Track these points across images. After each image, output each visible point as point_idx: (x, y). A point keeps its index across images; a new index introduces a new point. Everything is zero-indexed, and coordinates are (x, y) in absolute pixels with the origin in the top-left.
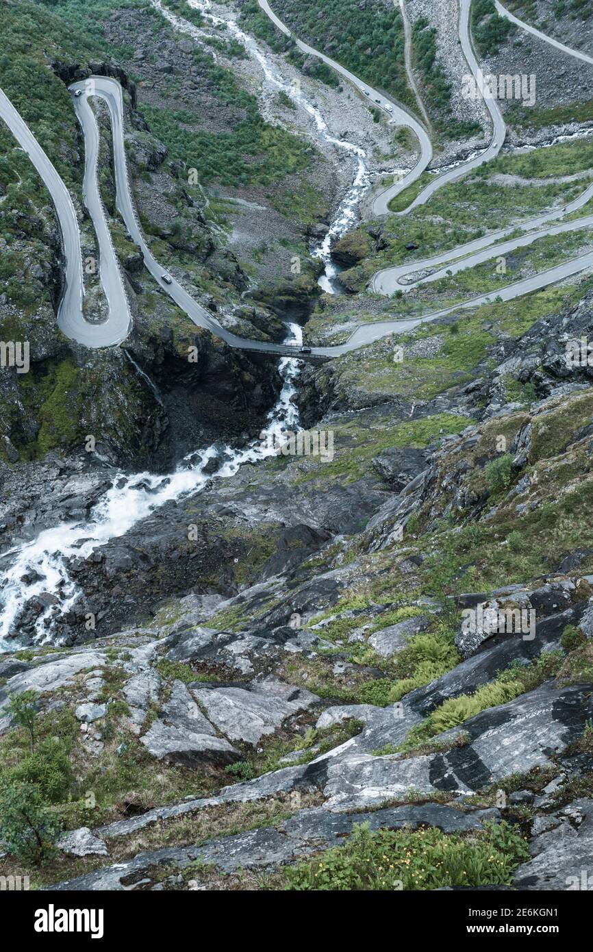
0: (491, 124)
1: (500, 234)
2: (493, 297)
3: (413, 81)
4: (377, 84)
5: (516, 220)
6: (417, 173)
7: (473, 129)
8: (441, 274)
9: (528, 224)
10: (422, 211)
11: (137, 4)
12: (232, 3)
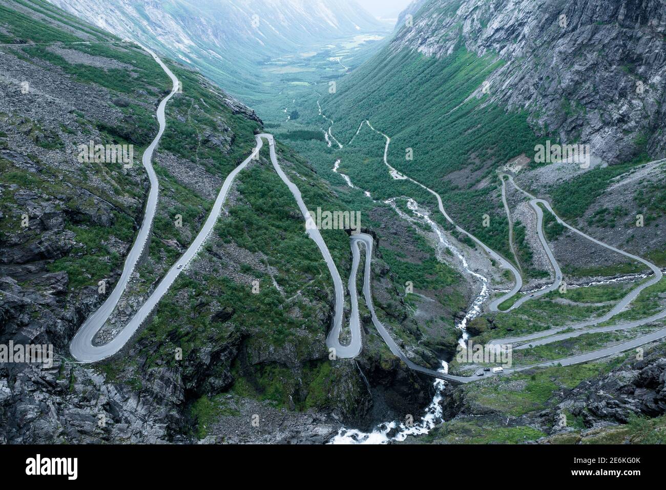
0: (554, 273)
1: (560, 329)
2: (556, 362)
3: (513, 248)
4: (495, 248)
5: (569, 323)
6: (514, 293)
7: (545, 274)
8: (526, 346)
9: (576, 326)
10: (516, 312)
11: (385, 206)
12: (427, 208)
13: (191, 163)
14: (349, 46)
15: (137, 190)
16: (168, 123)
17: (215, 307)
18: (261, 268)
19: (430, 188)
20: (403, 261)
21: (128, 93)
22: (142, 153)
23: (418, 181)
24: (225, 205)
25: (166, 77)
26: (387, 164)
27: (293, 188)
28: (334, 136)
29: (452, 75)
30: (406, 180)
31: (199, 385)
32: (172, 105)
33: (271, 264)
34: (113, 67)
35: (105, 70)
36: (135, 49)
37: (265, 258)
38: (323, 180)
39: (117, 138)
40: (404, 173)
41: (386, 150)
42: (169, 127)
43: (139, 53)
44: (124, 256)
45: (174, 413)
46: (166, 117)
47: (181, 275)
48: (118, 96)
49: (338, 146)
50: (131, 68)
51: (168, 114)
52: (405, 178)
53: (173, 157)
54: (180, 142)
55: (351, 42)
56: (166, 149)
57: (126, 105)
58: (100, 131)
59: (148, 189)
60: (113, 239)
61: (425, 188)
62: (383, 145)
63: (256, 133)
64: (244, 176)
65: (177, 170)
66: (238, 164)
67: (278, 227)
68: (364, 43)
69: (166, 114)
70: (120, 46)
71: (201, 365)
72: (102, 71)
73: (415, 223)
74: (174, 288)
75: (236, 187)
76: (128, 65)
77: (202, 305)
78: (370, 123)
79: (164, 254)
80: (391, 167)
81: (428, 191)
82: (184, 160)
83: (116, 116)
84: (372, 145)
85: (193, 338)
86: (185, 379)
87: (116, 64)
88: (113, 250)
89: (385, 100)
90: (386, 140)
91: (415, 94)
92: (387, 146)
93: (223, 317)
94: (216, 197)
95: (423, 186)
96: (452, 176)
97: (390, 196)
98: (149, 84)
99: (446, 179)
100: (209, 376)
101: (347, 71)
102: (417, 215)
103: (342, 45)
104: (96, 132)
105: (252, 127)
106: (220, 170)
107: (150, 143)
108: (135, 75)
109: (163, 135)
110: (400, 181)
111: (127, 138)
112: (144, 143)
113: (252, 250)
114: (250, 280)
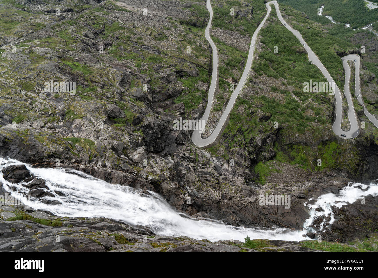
13: (231, 31)
15: (207, 53)
16: (214, 10)
17: (260, 114)
18: (284, 88)
22: (204, 32)
24: (255, 53)
27: (296, 33)
31: (257, 156)
37: (285, 81)
39: (190, 27)
42: (215, 13)
44: (207, 91)
45: (247, 171)
46: (212, 7)
47: (238, 98)
48: (185, 2)
53: (220, 30)
54: (223, 20)
56: (216, 26)
57: (190, 7)
58: (181, 24)
59: (211, 51)
60: (200, 83)
63: (265, 2)
64: (263, 32)
65: (224, 38)
66: (258, 25)
67: (290, 60)
69: (212, 5)
71: (256, 146)
74: (236, 105)
75: (259, 40)
77: (252, 113)
79: (226, 87)
80: (367, 1)
82: (227, 31)
83: (187, 14)
85: (251, 132)
86: (250, 153)
88: (201, 89)
93: (265, 119)
94: (249, 49)
100: (262, 151)
104: (180, 26)
106: (248, 32)
107: (207, 25)
109: (213, 19)
111: (195, 25)
112: (203, 26)
113: (276, 77)
114: (278, 95)
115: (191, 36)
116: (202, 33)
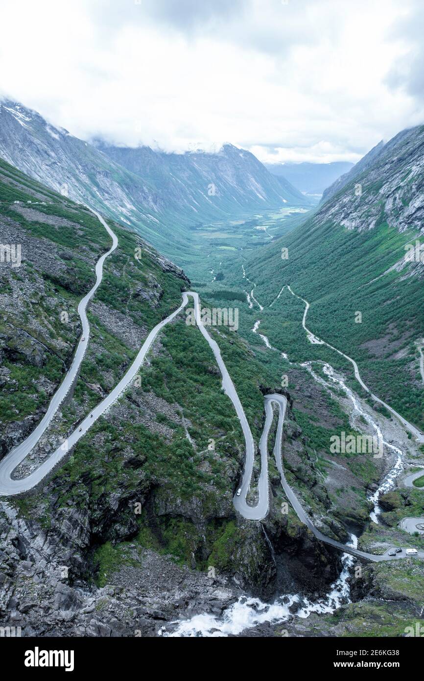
11: (301, 369)
12: (343, 374)
13: (121, 314)
14: (275, 217)
15: (70, 335)
16: (105, 276)
17: (129, 453)
18: (176, 420)
19: (347, 355)
20: (315, 424)
21: (73, 248)
22: (78, 302)
23: (335, 347)
24: (148, 355)
25: (107, 236)
26: (305, 328)
27: (213, 344)
28: (256, 298)
29: (373, 248)
30: (323, 345)
31: (105, 530)
32: (110, 261)
33: (186, 416)
34: (63, 225)
35: (56, 227)
36: (84, 211)
37: (181, 409)
38: (242, 339)
39: (58, 287)
40: (321, 338)
41: (305, 315)
42: (105, 281)
43: (87, 214)
44: (51, 395)
45: (78, 556)
46: (103, 271)
47: (100, 419)
48: (64, 250)
49: (259, 308)
50: (79, 226)
51: (105, 269)
52: (322, 342)
53: (105, 307)
54: (113, 294)
55: (278, 213)
56: (100, 300)
57: (69, 259)
58: (45, 280)
59: (79, 335)
60: (43, 379)
61: (342, 354)
62: (302, 309)
63: (183, 291)
64: (168, 330)
65: (107, 320)
66: (164, 318)
67: (196, 381)
68: (290, 215)
69: (104, 268)
70: (71, 208)
71: (108, 510)
72: (53, 228)
73: (330, 388)
74: (92, 431)
75: (159, 339)
76: (76, 224)
77: (117, 449)
78: (291, 288)
79: (86, 397)
80: (309, 332)
81: (345, 358)
82: (115, 311)
83: (59, 268)
84: (292, 309)
85: (104, 482)
86: (92, 522)
87: (66, 223)
88: (42, 389)
89: (306, 268)
90: (306, 305)
91: (336, 264)
92: (306, 311)
93: (135, 463)
94: (141, 347)
95: (339, 352)
96: (370, 344)
97: (306, 359)
98: (92, 241)
99: (363, 346)
100: (115, 522)
101: (272, 240)
102: (332, 380)
103: (269, 216)
104: (41, 280)
105: (180, 285)
106: (146, 322)
107: (86, 293)
108: (81, 233)
109: (99, 287)
110: (317, 346)
111: (67, 288)
112: (81, 292)
113: (169, 401)
114: (164, 430)
115: (53, 301)
116: (74, 302)
